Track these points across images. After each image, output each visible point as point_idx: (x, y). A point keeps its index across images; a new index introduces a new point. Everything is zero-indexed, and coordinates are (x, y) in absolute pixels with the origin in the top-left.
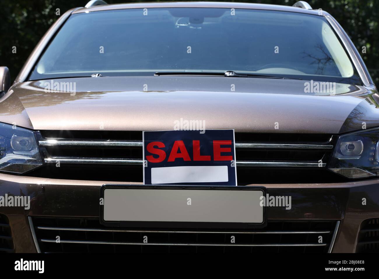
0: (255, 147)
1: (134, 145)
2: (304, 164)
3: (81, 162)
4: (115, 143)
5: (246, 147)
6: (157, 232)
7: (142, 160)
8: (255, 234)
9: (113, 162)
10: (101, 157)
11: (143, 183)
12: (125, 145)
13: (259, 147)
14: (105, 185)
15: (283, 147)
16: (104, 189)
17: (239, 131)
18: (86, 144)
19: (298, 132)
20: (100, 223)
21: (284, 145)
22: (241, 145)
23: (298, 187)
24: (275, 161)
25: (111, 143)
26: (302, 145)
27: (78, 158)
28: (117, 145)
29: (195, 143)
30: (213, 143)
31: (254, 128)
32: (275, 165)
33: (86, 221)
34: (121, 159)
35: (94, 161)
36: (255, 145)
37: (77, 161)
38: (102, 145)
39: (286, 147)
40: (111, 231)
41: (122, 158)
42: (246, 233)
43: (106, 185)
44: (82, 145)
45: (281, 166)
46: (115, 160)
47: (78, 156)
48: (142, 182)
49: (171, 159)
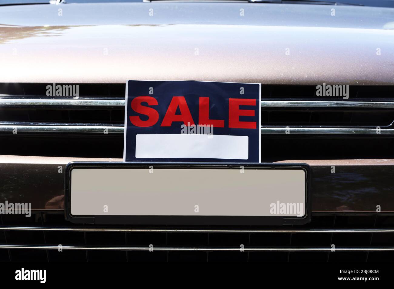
0: (294, 106)
1: (115, 105)
2: (367, 131)
3: (37, 129)
4: (86, 102)
5: (280, 106)
6: (149, 231)
7: (124, 126)
8: (294, 232)
9: (85, 130)
10: (67, 122)
11: (123, 160)
12: (101, 105)
13: (298, 107)
14: (72, 163)
15: (335, 106)
16: (71, 168)
17: (269, 83)
18: (44, 103)
19: (357, 84)
20: (66, 219)
21: (336, 103)
22: (272, 103)
23: (356, 165)
24: (322, 126)
25: (81, 102)
26: (363, 103)
27: (32, 124)
28: (89, 104)
29: (203, 101)
30: (229, 100)
31: (292, 78)
32: (322, 133)
33: (44, 215)
34: (95, 124)
35: (55, 129)
36: (293, 103)
37: (31, 129)
38: (67, 104)
39: (339, 106)
40: (82, 230)
41: (97, 123)
42: (280, 231)
43: (74, 164)
44: (38, 104)
45: (332, 133)
46: (87, 126)
47: (31, 121)
48: (122, 158)
49: (167, 123)
